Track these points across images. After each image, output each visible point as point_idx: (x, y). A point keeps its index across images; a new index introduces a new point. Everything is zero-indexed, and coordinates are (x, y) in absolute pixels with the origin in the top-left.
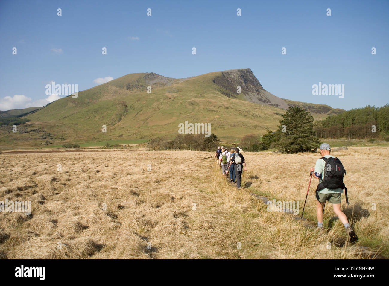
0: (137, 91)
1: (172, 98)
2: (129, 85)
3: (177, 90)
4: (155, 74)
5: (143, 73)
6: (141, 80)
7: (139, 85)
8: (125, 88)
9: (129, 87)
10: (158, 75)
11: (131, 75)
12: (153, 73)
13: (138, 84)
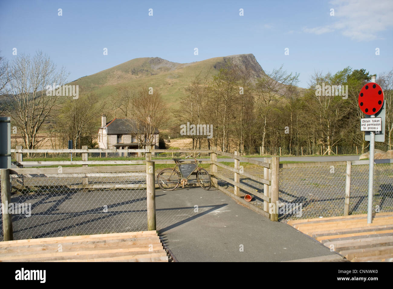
0: (141, 76)
1: (172, 84)
2: (134, 70)
3: (178, 76)
4: (160, 58)
5: (148, 58)
6: (147, 64)
7: (144, 70)
8: (130, 73)
9: (134, 71)
10: (163, 60)
11: (137, 60)
12: (158, 58)
13: (142, 68)
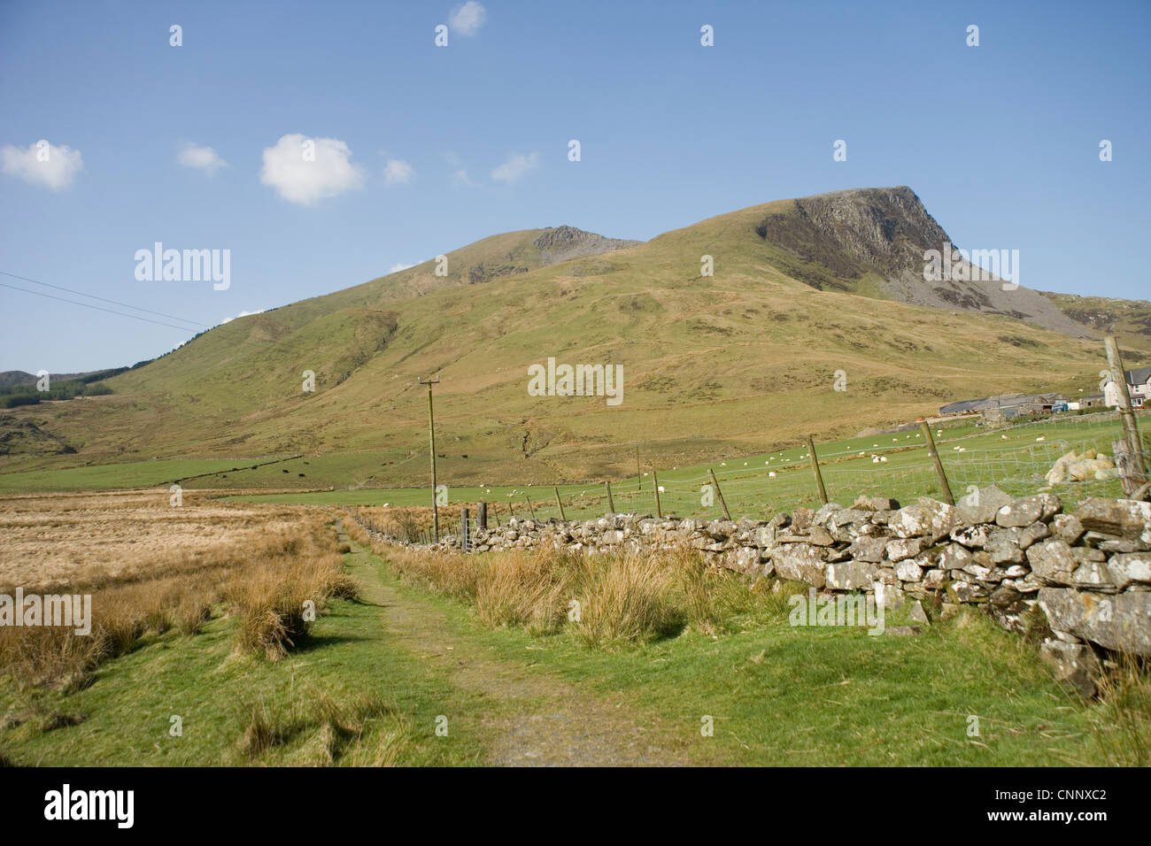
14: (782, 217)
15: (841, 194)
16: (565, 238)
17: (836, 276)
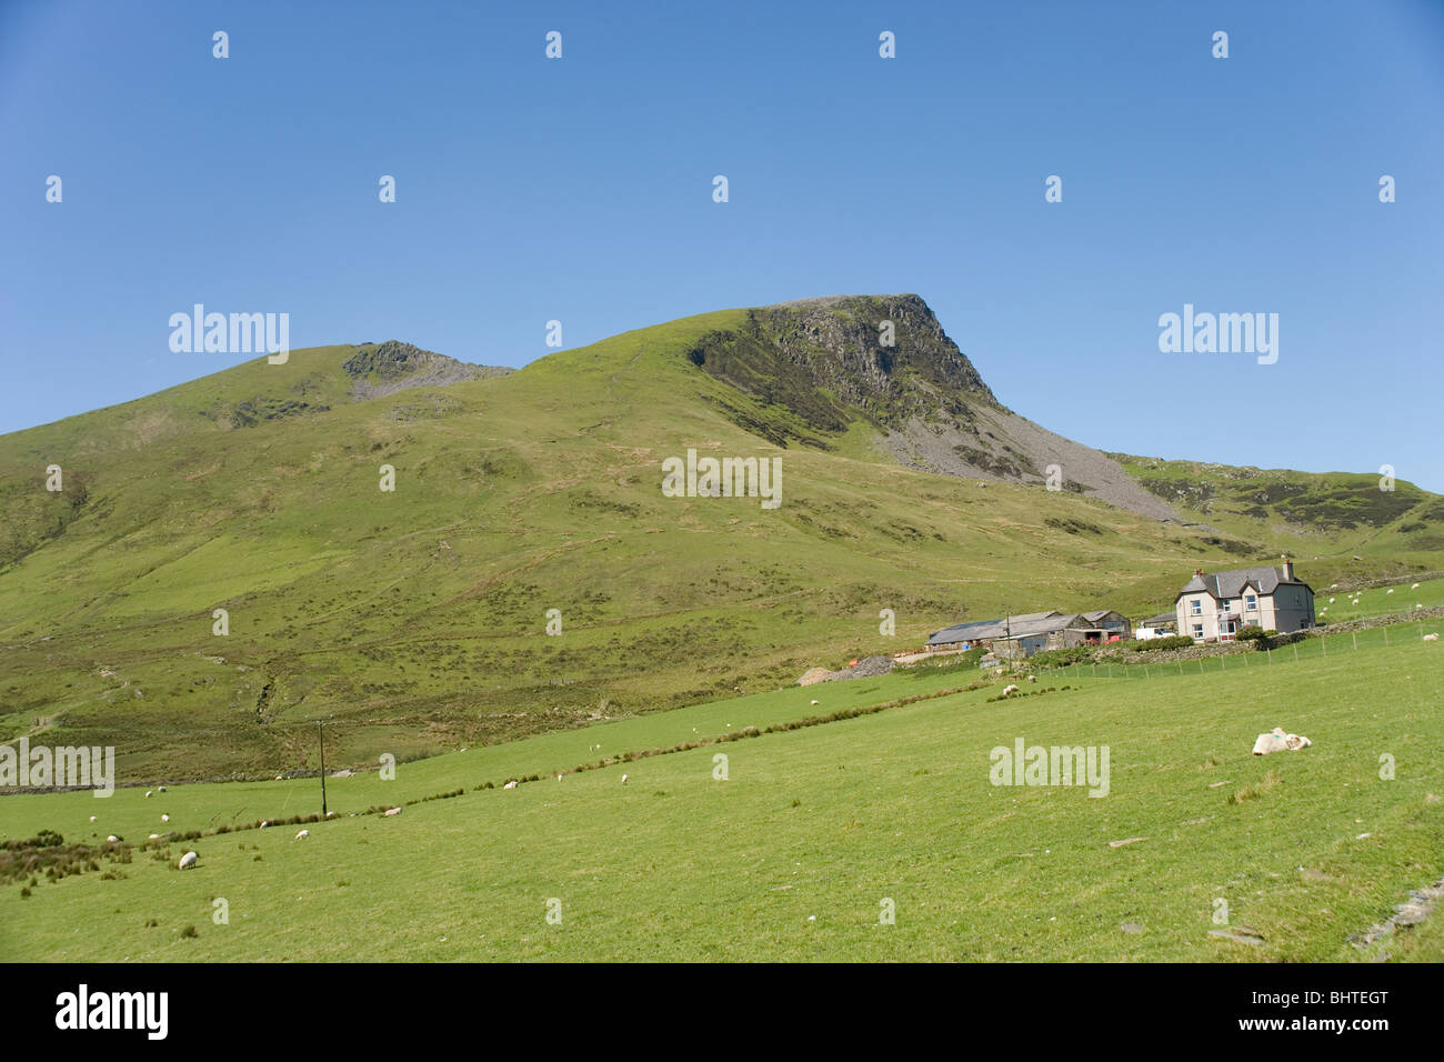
14: (729, 336)
15: (818, 302)
16: (395, 359)
17: (808, 427)
